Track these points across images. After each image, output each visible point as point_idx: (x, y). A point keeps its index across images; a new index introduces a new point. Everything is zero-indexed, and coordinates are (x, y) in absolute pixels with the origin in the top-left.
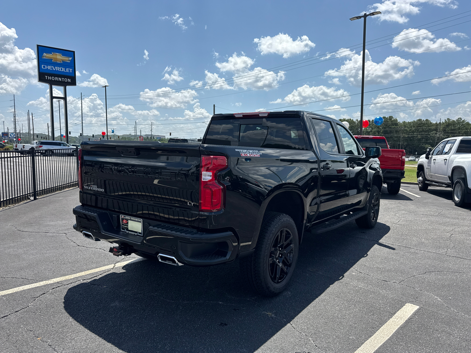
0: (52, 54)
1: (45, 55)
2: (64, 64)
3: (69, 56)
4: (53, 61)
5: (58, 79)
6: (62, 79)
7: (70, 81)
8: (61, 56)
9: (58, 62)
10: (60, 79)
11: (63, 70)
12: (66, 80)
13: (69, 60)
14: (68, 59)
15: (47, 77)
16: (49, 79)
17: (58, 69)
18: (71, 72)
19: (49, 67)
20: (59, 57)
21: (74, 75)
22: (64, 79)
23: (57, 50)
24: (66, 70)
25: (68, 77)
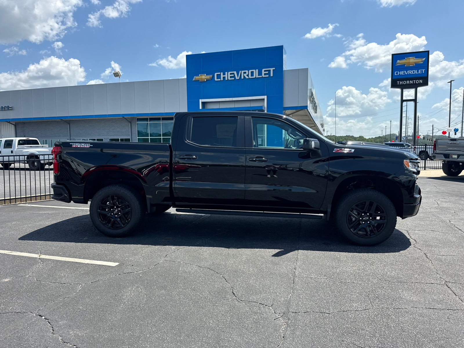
0: (405, 59)
1: (399, 62)
2: (417, 67)
3: (422, 57)
4: (405, 66)
5: (410, 82)
6: (413, 82)
7: (422, 82)
8: (415, 59)
9: (410, 66)
10: (411, 82)
11: (416, 72)
12: (417, 82)
13: (422, 61)
14: (420, 61)
15: (399, 83)
16: (400, 84)
17: (410, 72)
18: (423, 72)
19: (402, 73)
20: (412, 60)
21: (426, 75)
22: (415, 81)
23: (410, 54)
24: (418, 72)
25: (419, 78)
